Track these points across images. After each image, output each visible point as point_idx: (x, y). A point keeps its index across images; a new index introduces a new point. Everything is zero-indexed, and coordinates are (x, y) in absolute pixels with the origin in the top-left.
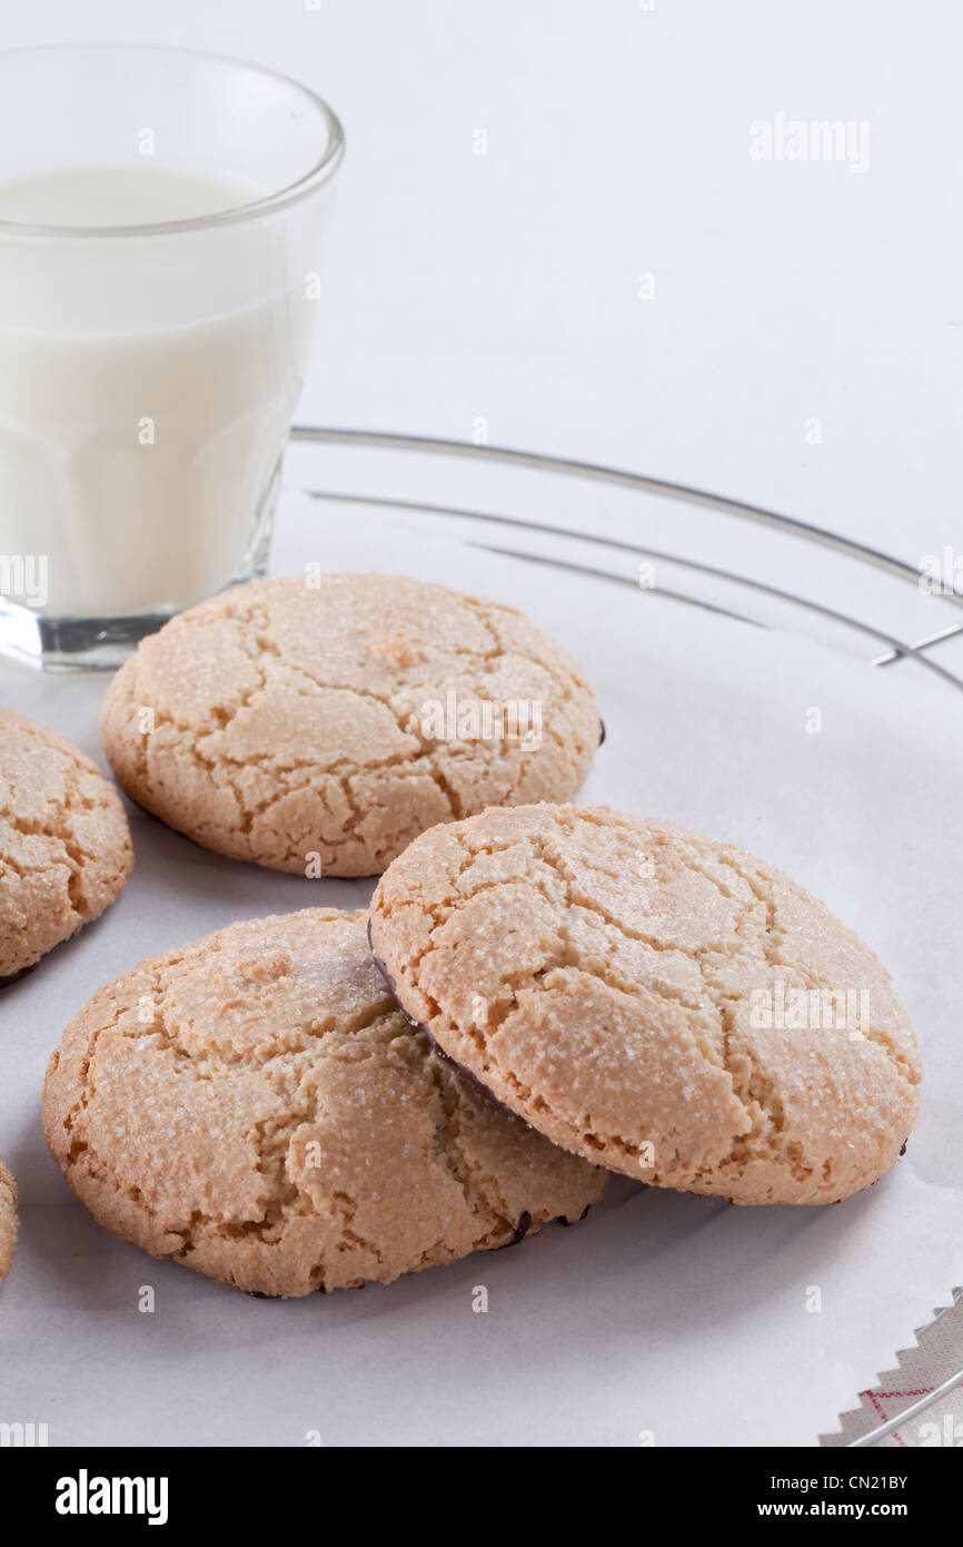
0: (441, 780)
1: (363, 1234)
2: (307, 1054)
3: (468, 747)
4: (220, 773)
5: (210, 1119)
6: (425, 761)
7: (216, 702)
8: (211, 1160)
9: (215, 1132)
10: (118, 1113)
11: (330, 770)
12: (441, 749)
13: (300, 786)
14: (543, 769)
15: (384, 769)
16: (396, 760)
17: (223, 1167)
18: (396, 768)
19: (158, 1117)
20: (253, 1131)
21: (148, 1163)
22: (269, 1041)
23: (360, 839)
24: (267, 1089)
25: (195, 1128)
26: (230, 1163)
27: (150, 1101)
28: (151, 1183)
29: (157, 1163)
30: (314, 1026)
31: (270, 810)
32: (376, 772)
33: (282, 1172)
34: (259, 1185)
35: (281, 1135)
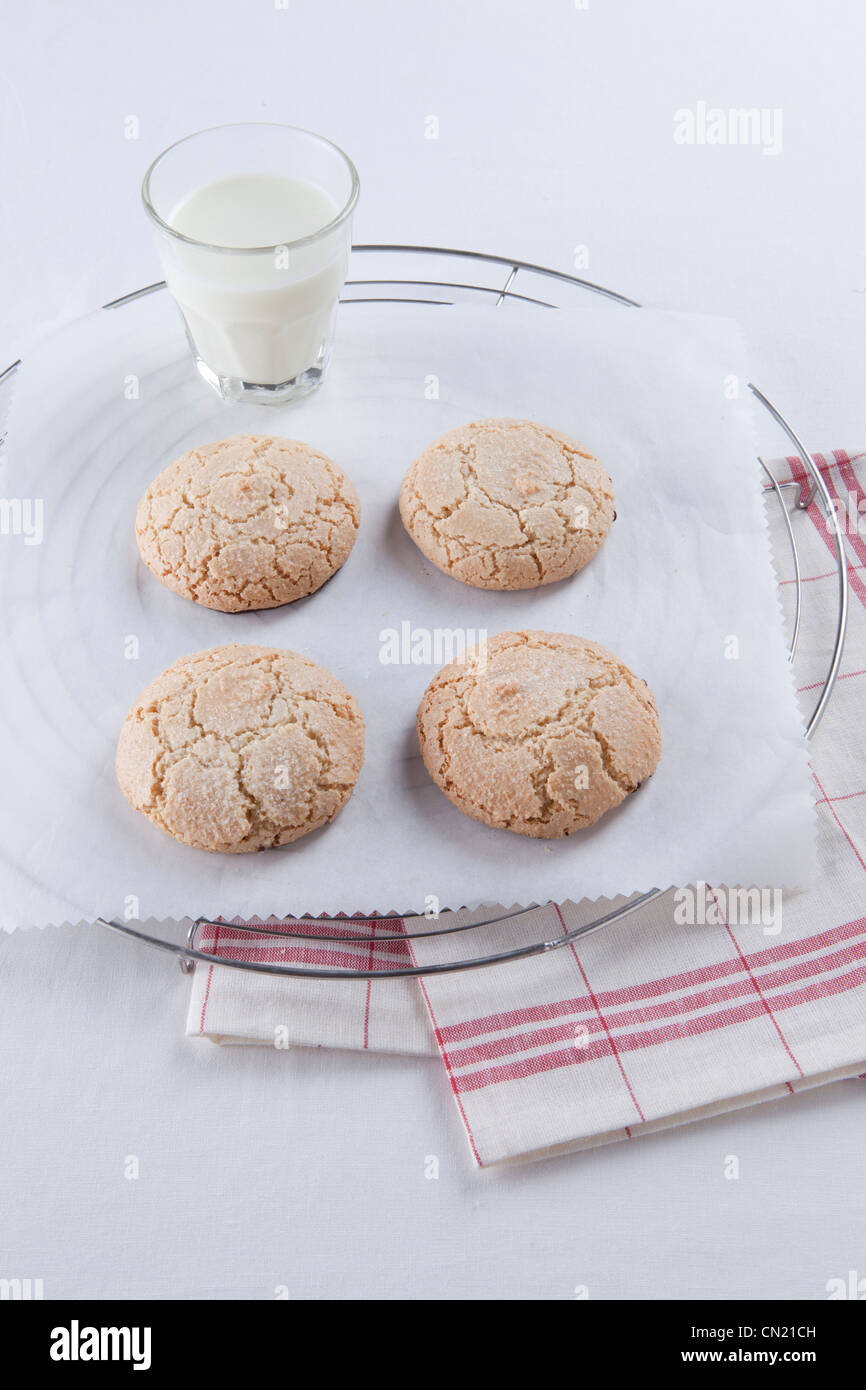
0: (535, 556)
1: (581, 813)
2: (542, 736)
3: (549, 541)
4: (442, 540)
5: (509, 773)
6: (529, 547)
7: (444, 505)
8: (514, 793)
9: (513, 780)
10: (465, 771)
11: (488, 549)
12: (537, 542)
13: (474, 554)
14: (582, 550)
15: (510, 550)
16: (517, 546)
17: (521, 794)
18: (516, 551)
19: (486, 773)
20: (531, 778)
21: (486, 794)
22: (524, 733)
23: (497, 580)
24: (530, 756)
25: (504, 778)
26: (524, 794)
27: (479, 764)
28: (490, 804)
29: (491, 795)
30: (541, 721)
31: (460, 562)
32: (507, 551)
33: (545, 792)
34: (538, 802)
35: (542, 777)
